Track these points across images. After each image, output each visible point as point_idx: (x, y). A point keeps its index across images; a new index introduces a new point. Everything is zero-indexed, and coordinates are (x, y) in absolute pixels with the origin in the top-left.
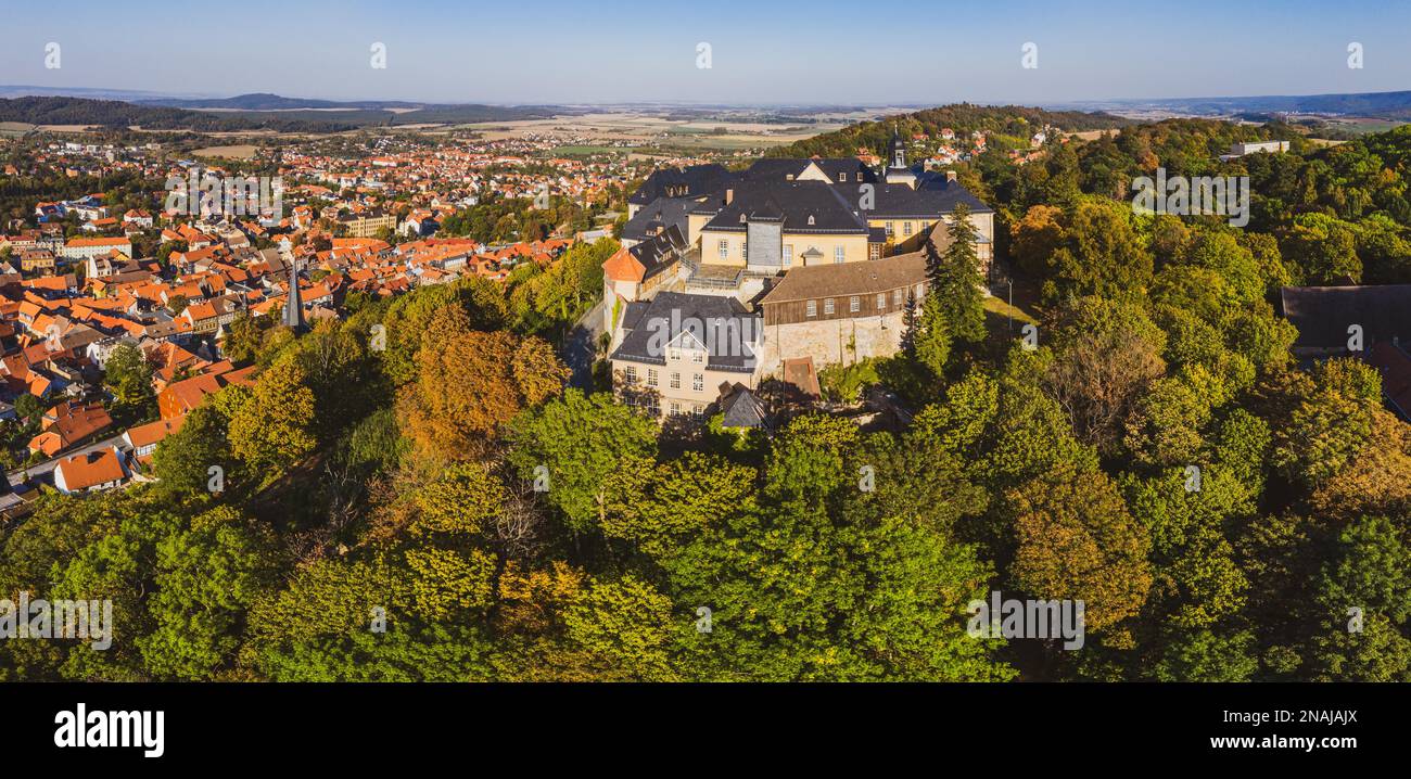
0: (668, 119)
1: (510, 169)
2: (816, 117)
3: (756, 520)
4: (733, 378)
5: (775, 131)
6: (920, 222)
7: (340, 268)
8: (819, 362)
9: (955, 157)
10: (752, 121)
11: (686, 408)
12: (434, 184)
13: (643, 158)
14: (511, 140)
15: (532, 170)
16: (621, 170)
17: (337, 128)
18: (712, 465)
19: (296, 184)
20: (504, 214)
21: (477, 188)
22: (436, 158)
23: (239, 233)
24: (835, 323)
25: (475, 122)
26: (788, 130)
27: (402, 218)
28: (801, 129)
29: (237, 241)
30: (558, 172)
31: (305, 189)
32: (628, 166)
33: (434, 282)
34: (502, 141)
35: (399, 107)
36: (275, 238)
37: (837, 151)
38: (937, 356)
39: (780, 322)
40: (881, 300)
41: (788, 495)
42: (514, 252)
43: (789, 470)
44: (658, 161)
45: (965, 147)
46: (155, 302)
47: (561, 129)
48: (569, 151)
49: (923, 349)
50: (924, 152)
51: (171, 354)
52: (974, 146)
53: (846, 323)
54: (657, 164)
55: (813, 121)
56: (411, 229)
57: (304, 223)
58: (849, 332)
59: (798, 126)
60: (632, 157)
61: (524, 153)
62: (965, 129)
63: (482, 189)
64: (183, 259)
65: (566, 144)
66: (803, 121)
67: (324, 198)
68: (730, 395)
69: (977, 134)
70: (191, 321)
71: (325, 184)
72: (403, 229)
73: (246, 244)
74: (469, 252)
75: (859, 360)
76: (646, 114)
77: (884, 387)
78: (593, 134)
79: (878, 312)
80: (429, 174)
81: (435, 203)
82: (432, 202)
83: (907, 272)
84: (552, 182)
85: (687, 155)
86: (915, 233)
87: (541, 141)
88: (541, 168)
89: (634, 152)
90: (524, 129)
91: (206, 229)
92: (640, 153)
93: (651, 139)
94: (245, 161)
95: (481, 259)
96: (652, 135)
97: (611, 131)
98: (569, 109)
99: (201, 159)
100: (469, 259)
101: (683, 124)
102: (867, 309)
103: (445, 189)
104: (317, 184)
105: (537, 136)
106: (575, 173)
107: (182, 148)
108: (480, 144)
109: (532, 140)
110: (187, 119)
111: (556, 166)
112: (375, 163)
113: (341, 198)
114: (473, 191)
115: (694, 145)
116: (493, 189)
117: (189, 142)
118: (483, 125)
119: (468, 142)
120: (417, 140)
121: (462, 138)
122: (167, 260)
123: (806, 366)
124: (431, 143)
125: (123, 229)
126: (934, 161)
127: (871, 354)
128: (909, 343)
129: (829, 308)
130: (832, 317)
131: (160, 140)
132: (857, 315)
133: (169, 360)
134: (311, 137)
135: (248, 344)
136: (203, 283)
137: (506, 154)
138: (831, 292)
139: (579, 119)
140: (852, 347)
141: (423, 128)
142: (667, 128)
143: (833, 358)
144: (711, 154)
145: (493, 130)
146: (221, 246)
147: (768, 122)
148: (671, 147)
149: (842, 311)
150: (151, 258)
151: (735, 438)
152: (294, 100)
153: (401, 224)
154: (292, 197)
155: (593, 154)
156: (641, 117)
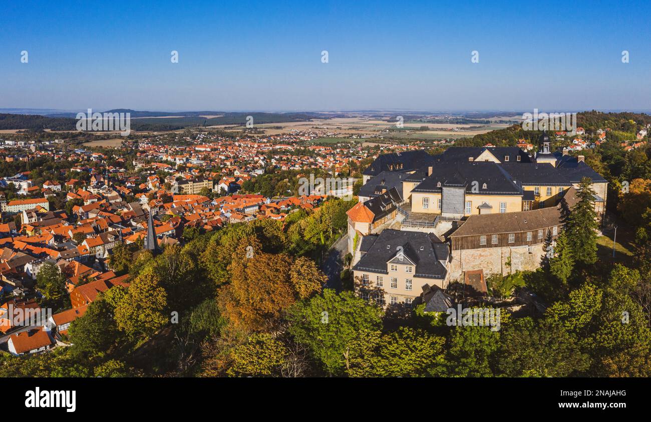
0: (388, 121)
1: (285, 152)
2: (490, 119)
3: (445, 369)
4: (431, 282)
5: (461, 129)
6: (558, 188)
7: (179, 213)
8: (487, 273)
9: (584, 146)
10: (446, 122)
11: (401, 300)
12: (235, 162)
13: (372, 145)
14: (284, 134)
15: (298, 153)
16: (358, 152)
17: (171, 128)
18: (417, 335)
19: (148, 162)
20: (282, 179)
21: (263, 164)
22: (235, 146)
23: (114, 193)
24: (499, 249)
25: (259, 123)
26: (471, 128)
27: (216, 182)
28: (480, 127)
29: (114, 198)
30: (316, 154)
31: (154, 165)
32: (362, 150)
33: (238, 221)
34: (277, 135)
35: (208, 115)
36: (137, 196)
37: (504, 141)
38: (564, 272)
39: (462, 248)
40: (529, 236)
41: (465, 354)
42: (289, 203)
43: (466, 339)
44: (382, 147)
45: (591, 139)
46: (65, 237)
47: (317, 128)
48: (322, 141)
49: (555, 267)
50: (562, 142)
51: (77, 268)
52: (597, 138)
53: (506, 250)
54: (382, 149)
55: (488, 122)
56: (222, 189)
57: (155, 186)
58: (508, 255)
59: (478, 125)
60: (365, 145)
61: (292, 142)
62: (593, 128)
63: (267, 164)
64: (81, 210)
65: (320, 137)
66: (481, 122)
67: (166, 170)
68: (429, 292)
69: (600, 131)
70: (88, 248)
71: (166, 162)
72: (217, 189)
73: (119, 200)
74: (260, 203)
75: (513, 272)
76: (374, 118)
77: (529, 289)
78: (338, 131)
79: (526, 243)
80: (232, 155)
81: (237, 173)
82: (235, 172)
83: (547, 219)
84: (312, 160)
85: (402, 143)
86: (554, 194)
87: (303, 135)
88: (304, 151)
89: (366, 141)
90: (292, 128)
91: (94, 191)
92: (369, 142)
93: (378, 133)
94: (116, 148)
95: (268, 207)
96: (378, 131)
97: (350, 129)
98: (321, 114)
99: (89, 148)
100: (260, 207)
102: (520, 241)
103: (243, 165)
104: (161, 162)
105: (301, 132)
106: (327, 154)
107: (77, 142)
108: (263, 137)
109: (297, 135)
111: (314, 150)
112: (197, 149)
113: (177, 171)
114: (261, 165)
115: (406, 137)
116: (274, 164)
117: (80, 138)
118: (264, 125)
119: (255, 135)
120: (223, 134)
121: (251, 133)
122: (71, 210)
123: (478, 275)
124: (232, 137)
125: (43, 193)
126: (569, 148)
127: (521, 269)
128: (545, 262)
129: (495, 240)
130: (496, 246)
131: (63, 137)
132: (513, 245)
133: (76, 271)
134: (155, 133)
135: (124, 261)
136: (94, 224)
137: (280, 143)
138: (496, 231)
139: (328, 121)
140: (509, 264)
141: (226, 128)
142: (388, 127)
143: (497, 270)
144: (418, 142)
145: (271, 128)
146: (104, 201)
147: (457, 123)
148: (391, 138)
149: (503, 242)
150: (61, 210)
151: (432, 318)
152: (143, 112)
153: (216, 186)
154: (146, 170)
155: (338, 143)
156: (370, 120)
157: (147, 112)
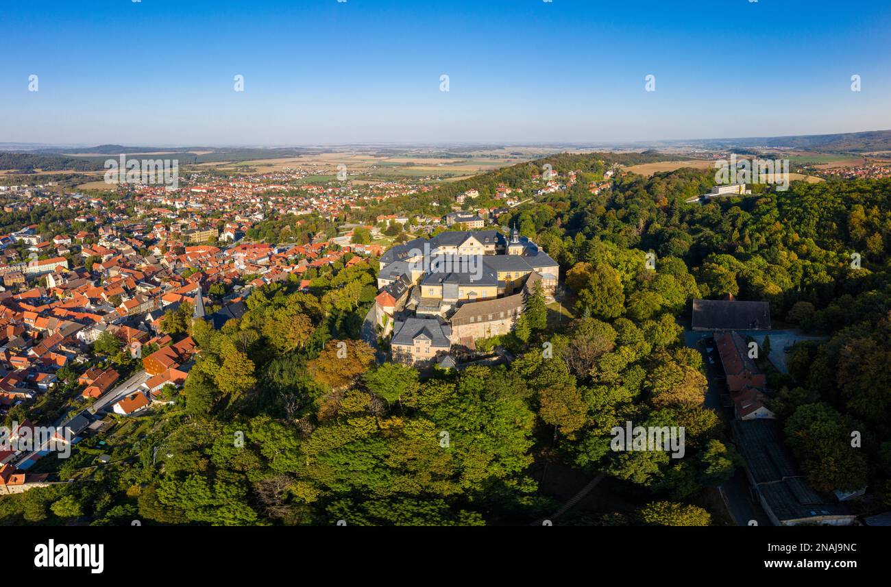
0: (375, 156)
1: (279, 193)
2: (472, 153)
5: (446, 164)
7: (195, 266)
9: (557, 188)
10: (431, 157)
12: (233, 205)
13: (362, 183)
14: (275, 172)
15: (293, 193)
16: (349, 191)
19: (149, 207)
20: (283, 226)
21: (261, 207)
22: (230, 187)
23: (128, 247)
25: (249, 160)
26: (455, 162)
27: (221, 230)
28: (462, 162)
29: (128, 252)
30: (309, 194)
31: (156, 211)
32: (353, 189)
33: (253, 272)
34: (270, 174)
35: (198, 151)
36: (150, 248)
37: (485, 186)
42: (295, 251)
44: (371, 185)
45: (563, 181)
47: (306, 165)
48: (312, 179)
50: (538, 185)
52: (569, 180)
54: (371, 187)
55: (470, 156)
56: (229, 237)
57: (163, 236)
59: (461, 160)
60: (355, 183)
61: (285, 182)
62: (565, 170)
63: (264, 208)
64: (101, 267)
65: (311, 175)
66: (463, 157)
67: (169, 216)
69: (572, 173)
71: (166, 206)
72: (224, 237)
73: (134, 253)
74: (269, 253)
75: (492, 336)
76: (361, 153)
78: (328, 168)
80: (229, 198)
81: (238, 218)
82: (236, 218)
84: (306, 201)
85: (389, 181)
87: (294, 173)
88: (297, 191)
89: (355, 179)
90: (283, 165)
91: (108, 245)
92: (359, 179)
93: (366, 170)
94: (112, 191)
95: (277, 257)
96: (366, 167)
97: (339, 165)
98: (309, 149)
99: (85, 191)
100: (270, 258)
101: (385, 159)
103: (244, 208)
104: (161, 207)
105: (291, 170)
106: (321, 194)
107: (71, 185)
108: (256, 176)
109: (289, 173)
110: (70, 163)
111: (307, 190)
112: (193, 190)
113: (179, 216)
114: (259, 209)
115: (394, 174)
116: (271, 207)
117: (74, 179)
118: (255, 162)
119: (248, 174)
120: (216, 174)
121: (243, 172)
122: (92, 268)
124: (225, 176)
125: (57, 249)
126: (543, 191)
127: (497, 334)
131: (57, 179)
136: (123, 285)
137: (274, 183)
139: (316, 157)
141: (217, 165)
142: (375, 162)
144: (405, 180)
145: (262, 165)
146: (120, 257)
147: (441, 157)
148: (379, 176)
150: (80, 267)
152: (132, 148)
153: (222, 235)
154: (149, 216)
155: (329, 181)
156: (357, 155)
157: (136, 148)
